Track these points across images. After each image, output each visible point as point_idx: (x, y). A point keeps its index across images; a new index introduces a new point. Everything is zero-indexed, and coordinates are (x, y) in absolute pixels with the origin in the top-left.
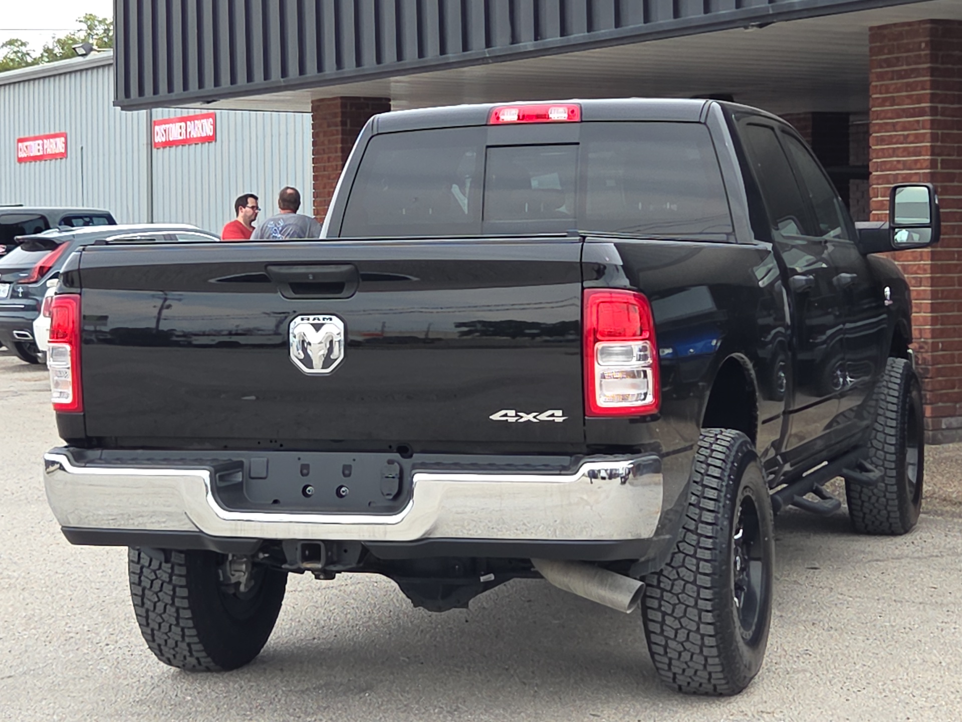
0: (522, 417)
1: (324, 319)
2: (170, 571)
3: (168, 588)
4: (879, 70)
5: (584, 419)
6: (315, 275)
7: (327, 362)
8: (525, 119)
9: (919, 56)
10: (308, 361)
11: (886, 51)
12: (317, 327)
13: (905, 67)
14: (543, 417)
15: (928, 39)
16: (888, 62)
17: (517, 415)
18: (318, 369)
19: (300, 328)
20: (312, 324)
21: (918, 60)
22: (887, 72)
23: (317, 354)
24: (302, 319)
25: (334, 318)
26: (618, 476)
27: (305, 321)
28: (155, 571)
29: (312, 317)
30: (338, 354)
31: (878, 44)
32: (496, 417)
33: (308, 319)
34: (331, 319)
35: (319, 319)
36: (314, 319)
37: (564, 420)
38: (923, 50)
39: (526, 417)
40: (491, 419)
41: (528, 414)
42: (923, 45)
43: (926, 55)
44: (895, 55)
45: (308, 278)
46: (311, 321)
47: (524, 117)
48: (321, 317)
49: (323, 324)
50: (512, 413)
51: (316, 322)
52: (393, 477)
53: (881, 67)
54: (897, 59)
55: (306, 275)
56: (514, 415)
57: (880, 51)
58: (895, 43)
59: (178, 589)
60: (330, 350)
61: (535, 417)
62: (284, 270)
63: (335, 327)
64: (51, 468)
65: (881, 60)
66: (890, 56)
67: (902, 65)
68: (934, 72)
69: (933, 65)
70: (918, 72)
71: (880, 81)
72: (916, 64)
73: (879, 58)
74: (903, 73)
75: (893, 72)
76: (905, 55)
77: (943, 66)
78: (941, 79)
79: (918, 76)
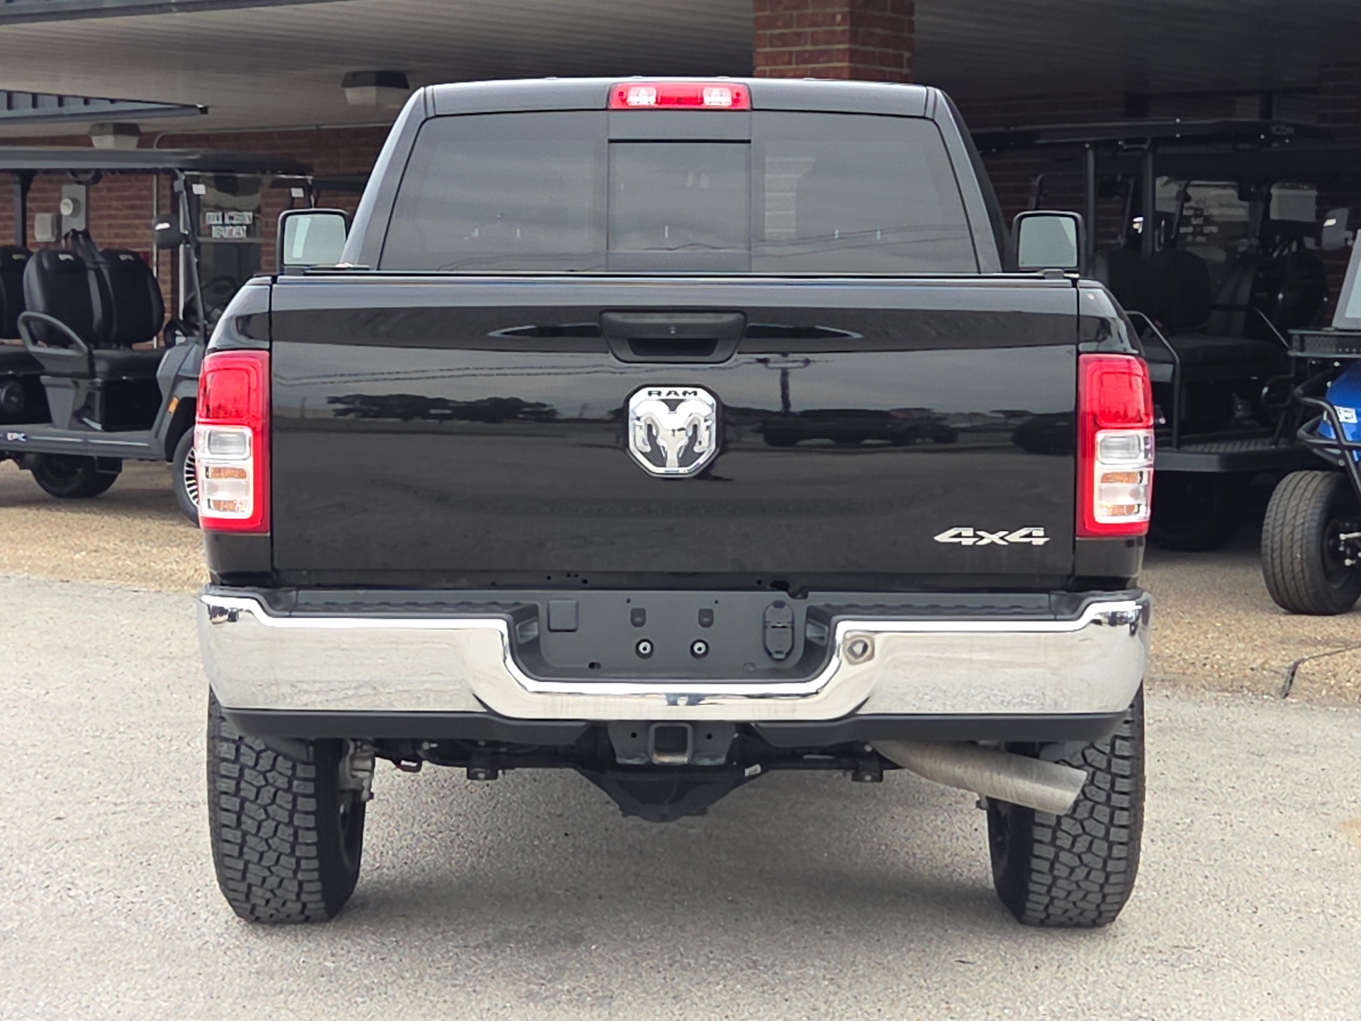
0: (982, 538)
1: (684, 393)
2: (289, 773)
3: (284, 799)
4: (768, 49)
5: (1074, 540)
6: (680, 327)
7: (687, 455)
8: (665, 102)
9: (833, 32)
10: (657, 456)
11: (780, 23)
12: (673, 405)
13: (809, 47)
14: (1016, 537)
15: (846, 9)
16: (783, 40)
17: (975, 536)
18: (672, 466)
19: (645, 405)
20: (664, 401)
21: (832, 37)
22: (782, 53)
23: (672, 446)
24: (650, 393)
25: (699, 391)
26: (1126, 622)
27: (655, 397)
28: (264, 774)
29: (665, 390)
30: (707, 445)
31: (768, 13)
32: (944, 537)
33: (659, 393)
34: (695, 393)
35: (676, 393)
36: (669, 393)
37: (1046, 543)
38: (839, 25)
39: (988, 538)
40: (937, 542)
41: (992, 533)
42: (839, 18)
43: (843, 32)
44: (795, 30)
45: (669, 331)
46: (664, 396)
47: (662, 98)
48: (680, 390)
49: (682, 401)
50: (970, 532)
51: (672, 397)
52: (784, 627)
53: (772, 45)
54: (798, 35)
55: (666, 327)
56: (972, 534)
57: (771, 23)
58: (795, 13)
59: (300, 800)
60: (693, 439)
61: (1002, 538)
62: (632, 319)
63: (699, 406)
64: (219, 619)
65: (772, 35)
66: (786, 31)
67: (805, 44)
68: (853, 55)
69: (854, 47)
70: (829, 55)
71: (768, 65)
72: (827, 43)
73: (768, 32)
74: (807, 55)
75: (790, 53)
76: (810, 30)
77: (863, 48)
78: (860, 66)
79: (830, 61)
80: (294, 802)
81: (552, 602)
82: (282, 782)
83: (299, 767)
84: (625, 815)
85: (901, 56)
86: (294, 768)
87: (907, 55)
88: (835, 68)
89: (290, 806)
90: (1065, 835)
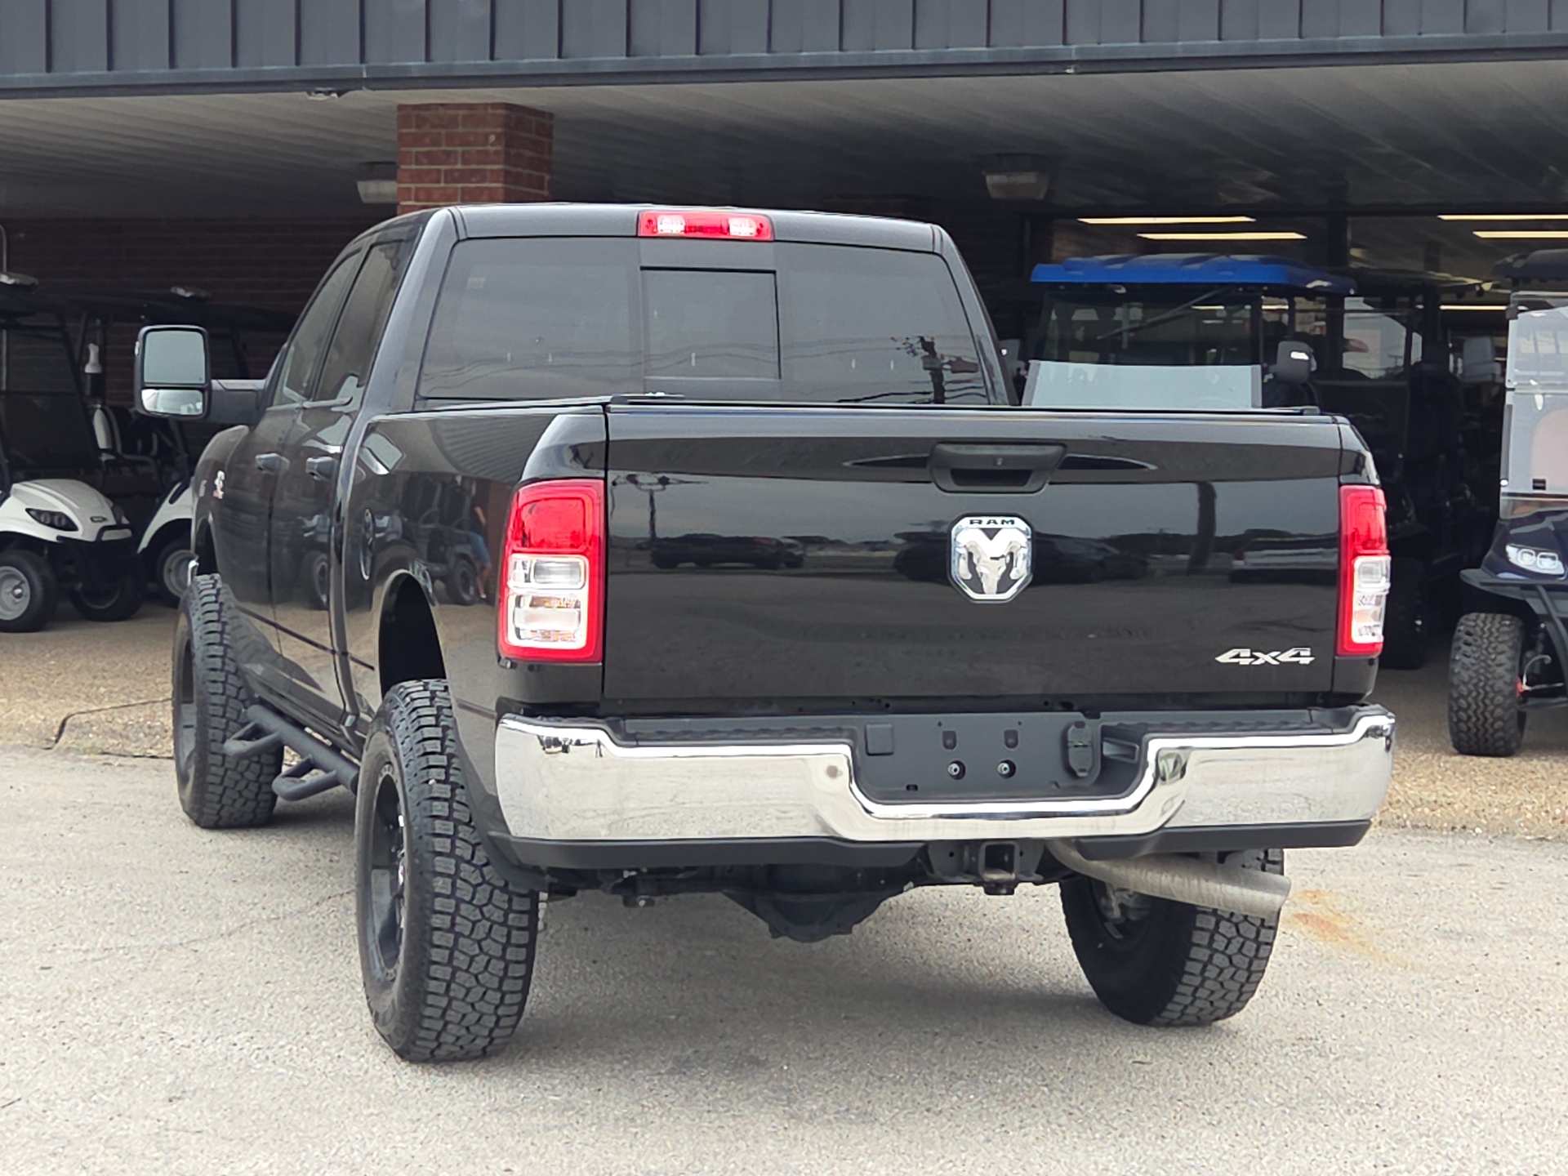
0: (1257, 658)
1: (1003, 522)
2: (506, 906)
4: (414, 167)
5: (1335, 659)
6: (1006, 459)
7: (1005, 583)
8: (694, 231)
9: (486, 153)
10: (976, 583)
11: (427, 141)
12: (991, 533)
13: (459, 166)
14: (1286, 657)
15: (500, 130)
16: (431, 158)
17: (1252, 656)
18: (990, 594)
19: (967, 535)
20: (983, 530)
21: (484, 157)
22: (430, 171)
24: (972, 522)
25: (1016, 520)
26: (1381, 735)
27: (976, 525)
29: (985, 519)
30: (1021, 571)
31: (413, 130)
32: (1224, 658)
33: (980, 522)
34: (1013, 522)
35: (995, 522)
36: (989, 523)
37: (1311, 662)
38: (492, 145)
39: (1263, 658)
40: (1220, 663)
41: (1266, 653)
42: (492, 138)
43: (496, 152)
44: (444, 148)
45: (995, 463)
46: (983, 525)
48: (999, 519)
49: (999, 530)
50: (1246, 652)
51: (992, 526)
52: (1085, 746)
53: (418, 162)
54: (448, 153)
55: (994, 458)
56: (1248, 654)
57: (417, 140)
58: (443, 131)
60: (1010, 566)
61: (1274, 658)
62: (964, 450)
65: (417, 152)
66: (435, 149)
67: (456, 163)
68: (507, 176)
69: (508, 168)
70: (482, 175)
71: (413, 182)
72: (478, 163)
73: (414, 150)
74: (457, 174)
75: (439, 171)
76: (460, 149)
77: (514, 169)
78: (513, 187)
79: (483, 180)
80: (509, 935)
81: (869, 726)
82: (498, 916)
83: (515, 899)
84: (774, 937)
85: (542, 179)
86: (510, 901)
87: (547, 177)
88: (489, 189)
89: (504, 940)
90: (1221, 938)
